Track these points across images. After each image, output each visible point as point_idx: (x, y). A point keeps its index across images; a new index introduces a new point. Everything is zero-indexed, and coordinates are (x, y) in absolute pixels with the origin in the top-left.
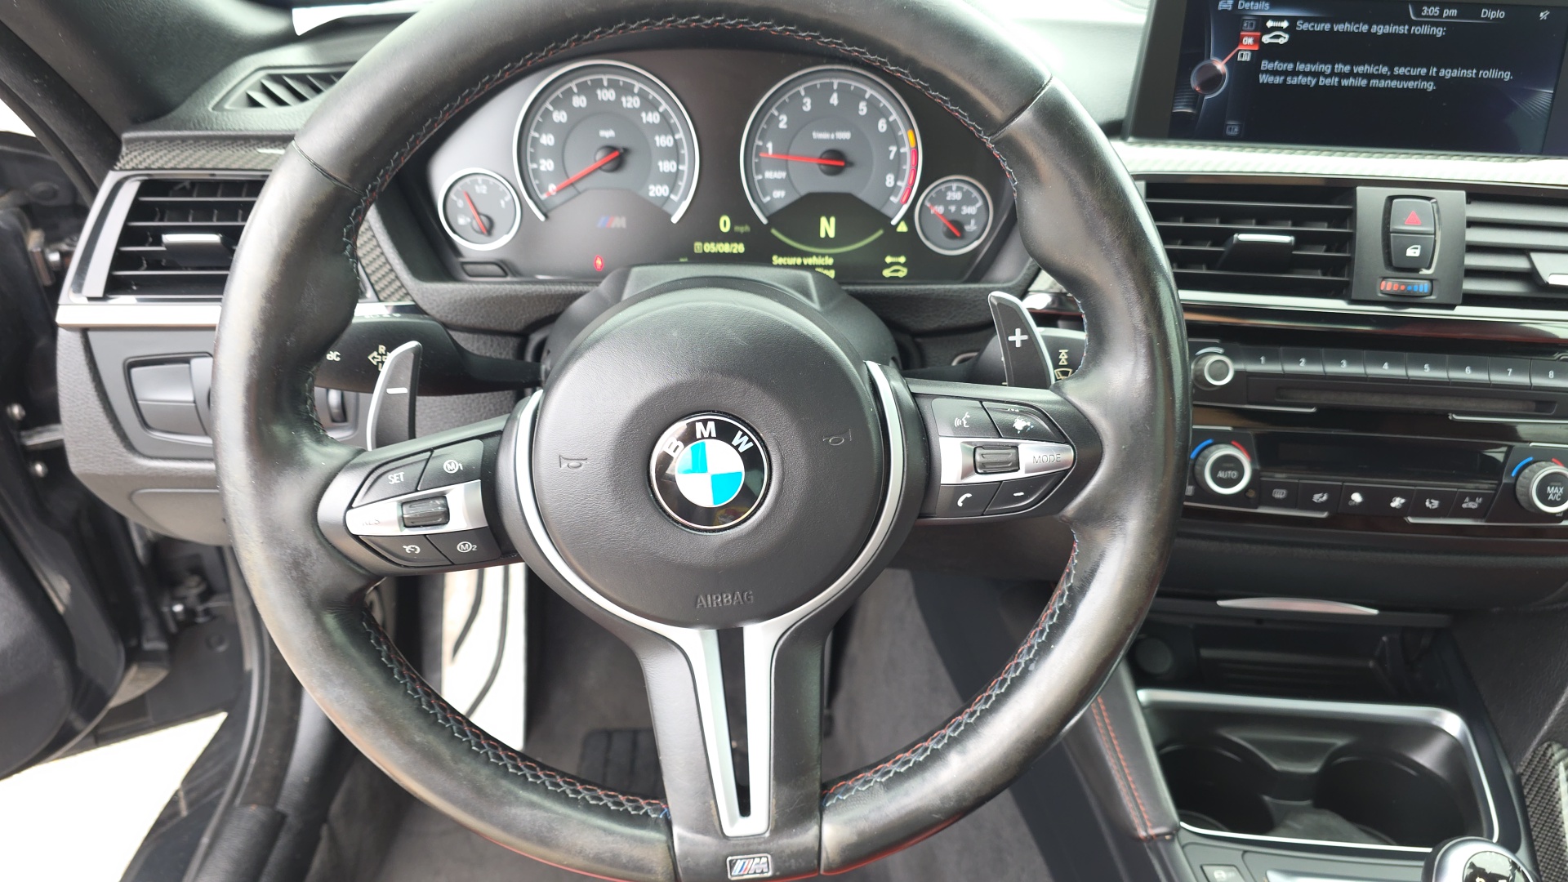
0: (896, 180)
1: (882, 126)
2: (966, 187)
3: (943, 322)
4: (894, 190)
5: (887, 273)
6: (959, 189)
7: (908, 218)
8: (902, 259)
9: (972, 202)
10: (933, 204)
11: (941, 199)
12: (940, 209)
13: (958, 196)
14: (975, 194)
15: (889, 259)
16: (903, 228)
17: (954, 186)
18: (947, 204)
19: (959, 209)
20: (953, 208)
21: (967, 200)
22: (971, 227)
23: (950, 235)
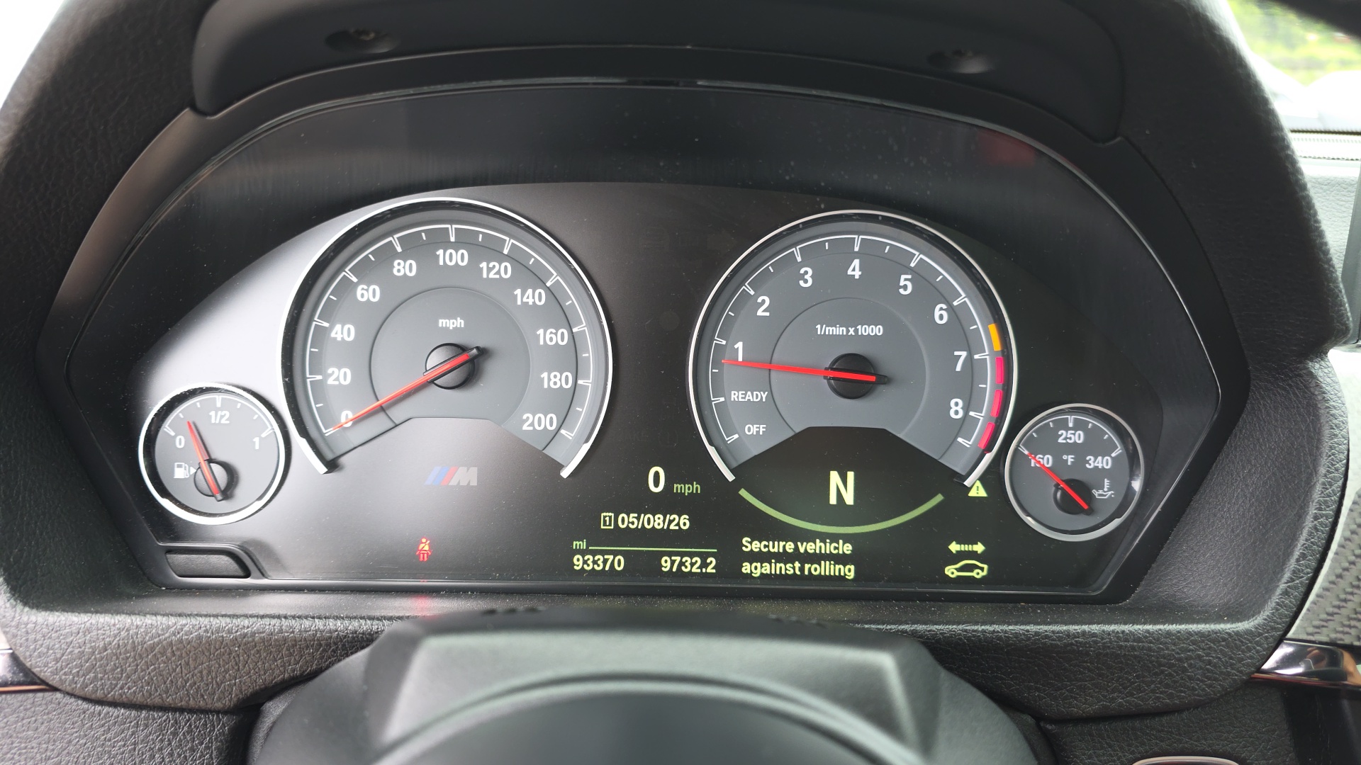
0: (966, 409)
1: (940, 314)
2: (1092, 422)
3: (1113, 700)
4: (964, 425)
5: (951, 571)
6: (1079, 426)
7: (992, 478)
8: (979, 548)
9: (1105, 450)
10: (1034, 452)
11: (1046, 442)
12: (1047, 460)
13: (1078, 437)
14: (1109, 434)
15: (954, 547)
16: (978, 491)
17: (1071, 420)
18: (1058, 451)
19: (1081, 461)
20: (1070, 459)
21: (1094, 445)
22: (1105, 492)
23: (1068, 505)
